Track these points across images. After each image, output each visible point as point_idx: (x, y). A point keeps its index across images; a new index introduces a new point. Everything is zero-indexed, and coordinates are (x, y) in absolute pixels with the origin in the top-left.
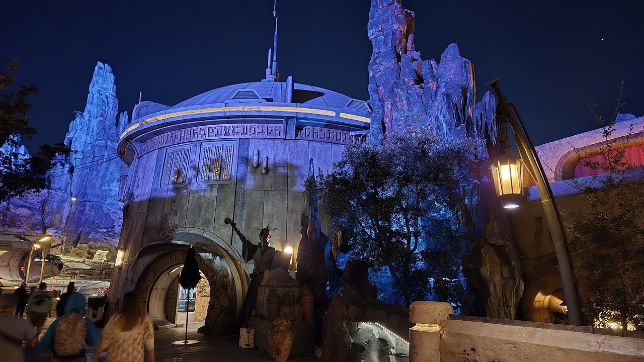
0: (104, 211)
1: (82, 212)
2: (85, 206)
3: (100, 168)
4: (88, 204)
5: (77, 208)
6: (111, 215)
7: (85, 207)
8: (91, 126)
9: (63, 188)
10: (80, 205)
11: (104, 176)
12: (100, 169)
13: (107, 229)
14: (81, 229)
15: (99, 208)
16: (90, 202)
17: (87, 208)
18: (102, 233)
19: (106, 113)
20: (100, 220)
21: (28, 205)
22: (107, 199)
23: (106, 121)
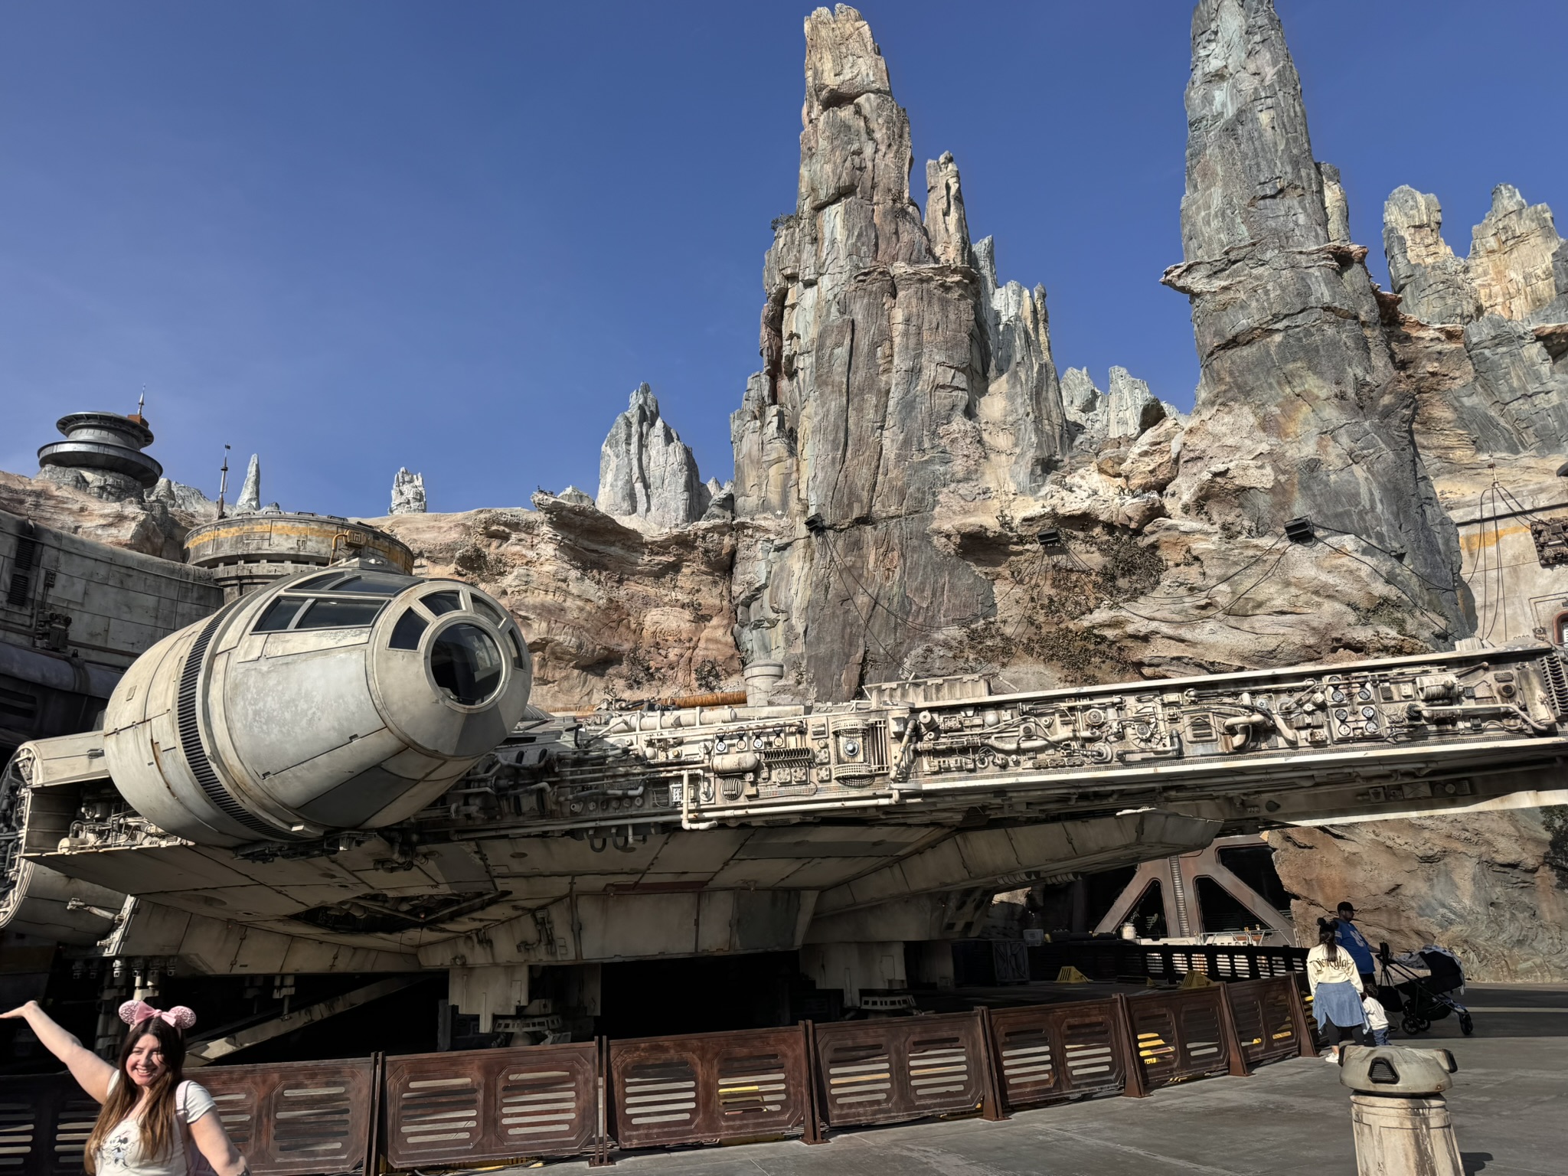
0: (937, 551)
1: (854, 574)
2: (856, 546)
3: (884, 378)
4: (869, 533)
5: (832, 560)
7: (860, 549)
8: (827, 235)
10: (840, 543)
11: (908, 406)
12: (888, 383)
14: (861, 643)
15: (915, 542)
17: (870, 553)
19: (869, 165)
20: (928, 593)
21: (684, 598)
22: (940, 497)
23: (875, 199)
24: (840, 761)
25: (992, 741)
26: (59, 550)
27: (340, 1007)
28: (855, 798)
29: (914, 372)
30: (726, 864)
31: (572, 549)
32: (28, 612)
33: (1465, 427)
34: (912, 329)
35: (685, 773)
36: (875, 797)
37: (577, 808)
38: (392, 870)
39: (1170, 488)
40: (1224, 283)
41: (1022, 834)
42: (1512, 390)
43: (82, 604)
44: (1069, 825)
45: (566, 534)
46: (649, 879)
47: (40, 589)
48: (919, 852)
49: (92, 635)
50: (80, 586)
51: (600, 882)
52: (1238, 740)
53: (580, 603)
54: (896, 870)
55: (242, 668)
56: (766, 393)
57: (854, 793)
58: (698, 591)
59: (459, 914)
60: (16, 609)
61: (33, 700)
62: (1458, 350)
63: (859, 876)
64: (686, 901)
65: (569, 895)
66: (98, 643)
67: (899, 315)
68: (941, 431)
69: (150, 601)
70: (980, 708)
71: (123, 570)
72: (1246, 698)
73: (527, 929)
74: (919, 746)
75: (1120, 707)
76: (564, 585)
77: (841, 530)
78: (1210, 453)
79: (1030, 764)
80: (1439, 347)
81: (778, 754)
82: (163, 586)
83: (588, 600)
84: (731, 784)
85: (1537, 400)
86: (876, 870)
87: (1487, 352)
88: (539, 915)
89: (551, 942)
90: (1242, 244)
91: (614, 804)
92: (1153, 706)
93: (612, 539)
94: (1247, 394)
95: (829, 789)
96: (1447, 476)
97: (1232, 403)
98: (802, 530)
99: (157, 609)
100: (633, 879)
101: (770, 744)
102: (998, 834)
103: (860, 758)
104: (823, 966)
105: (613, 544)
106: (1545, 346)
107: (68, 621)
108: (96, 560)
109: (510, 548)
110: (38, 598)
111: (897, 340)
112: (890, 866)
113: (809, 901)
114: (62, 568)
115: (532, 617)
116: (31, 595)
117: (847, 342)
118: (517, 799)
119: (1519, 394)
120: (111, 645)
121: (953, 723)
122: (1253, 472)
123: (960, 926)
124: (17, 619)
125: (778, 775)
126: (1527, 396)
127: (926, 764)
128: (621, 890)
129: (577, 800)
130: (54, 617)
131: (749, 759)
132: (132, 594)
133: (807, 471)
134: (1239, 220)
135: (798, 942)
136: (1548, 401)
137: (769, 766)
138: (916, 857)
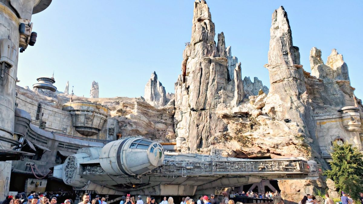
8: (197, 49)
9: (184, 103)
10: (197, 114)
15: (212, 115)
19: (206, 35)
20: (215, 125)
21: (163, 121)
22: (218, 106)
23: (207, 42)
24: (205, 168)
25: (227, 167)
26: (44, 109)
27: (115, 201)
28: (207, 174)
29: (214, 80)
30: (184, 181)
31: (141, 110)
32: (39, 121)
33: (322, 100)
34: (214, 71)
35: (182, 169)
36: (210, 174)
37: (166, 172)
38: (136, 180)
39: (263, 109)
40: (275, 70)
41: (230, 179)
42: (331, 93)
43: (48, 119)
44: (238, 178)
45: (140, 107)
46: (172, 183)
47: (41, 117)
48: (214, 181)
49: (49, 126)
50: (47, 116)
51: (164, 183)
52: (260, 169)
53: (143, 122)
54: (210, 183)
55: (128, 153)
56: (182, 79)
57: (207, 173)
58: (166, 120)
59: (141, 186)
60: (37, 121)
61: (47, 141)
62: (321, 84)
63: (204, 184)
64: (177, 186)
65: (159, 185)
66: (50, 127)
67: (211, 67)
68: (219, 92)
69: (59, 119)
70: (226, 162)
71: (55, 113)
72: (261, 164)
73: (151, 190)
74: (217, 167)
75: (245, 164)
76: (139, 118)
77: (197, 111)
78: (271, 103)
79: (232, 171)
80: (318, 83)
81: (196, 167)
82: (61, 116)
83: (144, 121)
84: (189, 171)
85: (336, 96)
86: (207, 183)
87: (327, 85)
88: (154, 187)
89: (155, 192)
90: (279, 63)
91: (171, 172)
92: (249, 164)
93: (149, 108)
94: (279, 93)
95: (204, 173)
96: (318, 109)
97: (276, 94)
98: (189, 110)
99: (60, 120)
100: (169, 183)
101: (195, 165)
102: (227, 179)
103: (208, 168)
104: (196, 198)
105: (150, 109)
106: (338, 84)
107: (46, 123)
108: (50, 110)
109: (128, 109)
110: (41, 118)
111: (210, 73)
112: (209, 183)
113: (196, 188)
114: (45, 112)
115: (133, 124)
116: (39, 118)
117: (200, 72)
118: (157, 170)
119: (332, 94)
120: (52, 128)
121: (222, 164)
122: (278, 108)
123: (219, 193)
124: (37, 123)
125: (196, 170)
126: (333, 95)
127: (218, 170)
128: (167, 184)
129: (166, 171)
130: (43, 122)
131: (192, 167)
132: (56, 117)
133: (191, 98)
134: (279, 58)
135: (194, 194)
136: (338, 96)
137: (195, 168)
138: (214, 182)
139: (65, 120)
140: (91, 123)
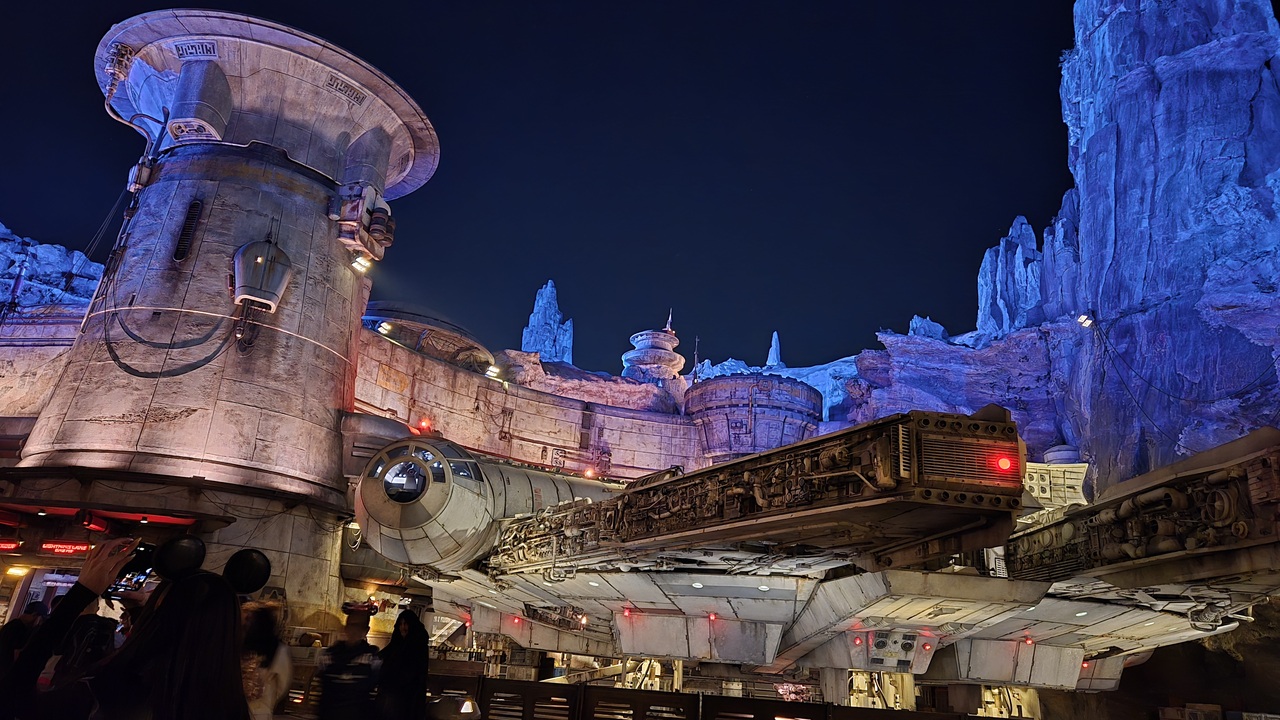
0: (1207, 326)
2: (1128, 332)
4: (1140, 319)
5: (1106, 350)
6: (1242, 329)
7: (1132, 335)
9: (1068, 301)
10: (1112, 333)
13: (1238, 395)
14: (1136, 424)
15: (1188, 320)
16: (1144, 311)
17: (1142, 338)
18: (1223, 419)
20: (1199, 368)
22: (1208, 272)
29: (1177, 156)
30: (669, 598)
32: (591, 451)
34: (1175, 116)
43: (617, 444)
46: (638, 605)
47: (596, 438)
49: (624, 460)
50: (617, 434)
65: (613, 613)
66: (628, 465)
67: (1160, 108)
69: (656, 439)
71: (639, 423)
74: (629, 518)
77: (1113, 321)
82: (663, 431)
93: (947, 357)
99: (660, 444)
105: (948, 361)
107: (612, 454)
110: (595, 443)
111: (1160, 132)
112: (807, 608)
113: (775, 633)
114: (607, 426)
116: (591, 442)
117: (1113, 146)
118: (518, 552)
120: (637, 466)
127: (634, 530)
132: (646, 436)
133: (1085, 273)
135: (769, 660)
138: (813, 602)
139: (675, 441)
140: (750, 440)
